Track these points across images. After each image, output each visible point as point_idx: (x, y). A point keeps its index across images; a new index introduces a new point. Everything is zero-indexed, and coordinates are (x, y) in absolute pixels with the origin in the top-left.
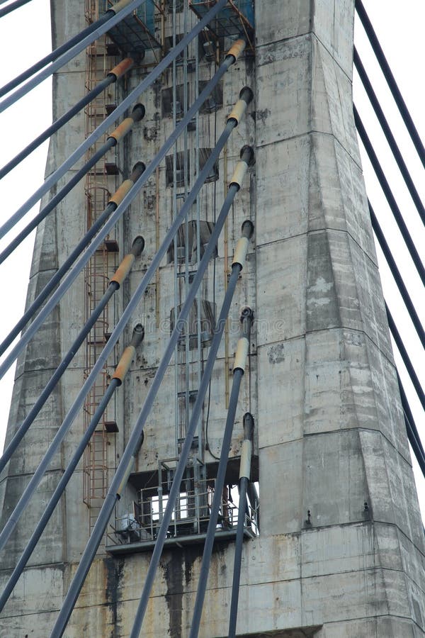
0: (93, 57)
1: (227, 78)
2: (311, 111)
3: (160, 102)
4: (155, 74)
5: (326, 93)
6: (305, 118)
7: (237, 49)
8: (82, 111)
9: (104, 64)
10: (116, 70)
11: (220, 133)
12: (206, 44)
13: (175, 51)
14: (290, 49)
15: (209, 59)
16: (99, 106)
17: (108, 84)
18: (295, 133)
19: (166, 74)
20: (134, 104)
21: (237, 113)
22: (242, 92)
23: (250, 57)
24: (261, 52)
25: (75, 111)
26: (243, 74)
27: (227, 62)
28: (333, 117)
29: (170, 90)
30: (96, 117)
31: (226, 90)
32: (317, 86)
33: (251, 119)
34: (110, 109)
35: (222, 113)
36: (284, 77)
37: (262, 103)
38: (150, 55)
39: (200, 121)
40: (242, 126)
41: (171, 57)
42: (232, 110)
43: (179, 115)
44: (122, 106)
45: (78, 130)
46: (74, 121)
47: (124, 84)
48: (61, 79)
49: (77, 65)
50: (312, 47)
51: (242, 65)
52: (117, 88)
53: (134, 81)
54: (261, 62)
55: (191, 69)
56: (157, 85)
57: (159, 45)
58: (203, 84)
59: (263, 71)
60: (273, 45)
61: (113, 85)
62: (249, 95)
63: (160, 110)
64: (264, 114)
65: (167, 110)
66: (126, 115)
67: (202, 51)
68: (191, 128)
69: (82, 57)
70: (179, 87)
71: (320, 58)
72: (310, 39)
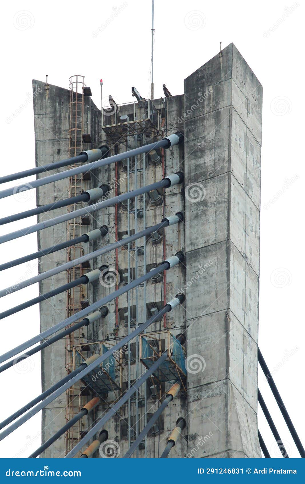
0: (71, 396)
1: (167, 411)
2: (228, 435)
3: (119, 429)
4: (115, 409)
5: (239, 422)
6: (223, 440)
7: (174, 390)
8: (63, 436)
9: (79, 402)
10: (87, 406)
11: (162, 450)
12: (152, 387)
13: (129, 392)
14: (213, 391)
15: (155, 398)
16: (75, 432)
17: (81, 416)
18: (217, 451)
19: (123, 409)
20: (100, 430)
21: (174, 436)
22: (178, 421)
23: (184, 397)
24: (191, 392)
25: (57, 436)
26: (179, 408)
27: (167, 400)
28: (244, 439)
29: (126, 420)
30: (72, 440)
31: (167, 420)
32: (231, 416)
33: (184, 441)
34: (83, 434)
35: (164, 437)
36: (208, 410)
37: (192, 429)
38: (112, 395)
39: (148, 442)
40: (178, 446)
41: (127, 396)
42: (170, 434)
43: (133, 438)
44: (92, 431)
45: (60, 449)
46: (58, 443)
47: (93, 415)
48: (48, 412)
49: (60, 402)
50: (228, 389)
51: (178, 402)
52: (88, 419)
53: (100, 414)
54: (191, 400)
55: (141, 405)
56: (116, 417)
57: (118, 388)
58: (150, 416)
59: (193, 406)
60: (200, 388)
61: (85, 417)
62: (183, 423)
63: (119, 434)
64: (194, 437)
65: (124, 434)
66: (95, 438)
67: (149, 392)
68: (141, 447)
69: (63, 397)
70: (133, 418)
71: (234, 397)
72: (226, 384)
